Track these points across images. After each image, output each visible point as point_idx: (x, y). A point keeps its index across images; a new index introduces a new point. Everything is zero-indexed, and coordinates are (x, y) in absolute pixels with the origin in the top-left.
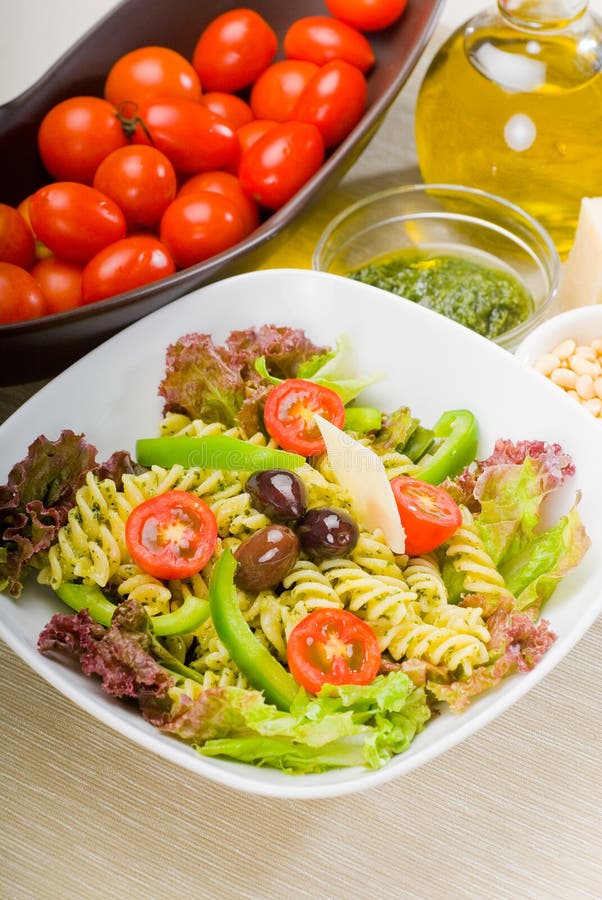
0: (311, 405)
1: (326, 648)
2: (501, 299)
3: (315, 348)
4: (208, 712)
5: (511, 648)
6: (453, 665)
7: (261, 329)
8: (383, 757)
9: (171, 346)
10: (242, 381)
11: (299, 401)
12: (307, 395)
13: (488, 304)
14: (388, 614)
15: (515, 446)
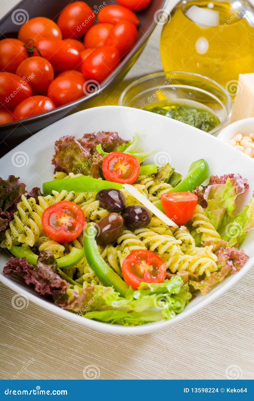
0: (124, 163)
1: (140, 267)
2: (205, 119)
3: (123, 141)
4: (87, 298)
5: (228, 262)
6: (201, 273)
7: (98, 134)
8: (172, 314)
9: (57, 141)
10: (91, 155)
11: (118, 161)
12: (122, 158)
13: (200, 121)
14: (168, 251)
15: (220, 178)
